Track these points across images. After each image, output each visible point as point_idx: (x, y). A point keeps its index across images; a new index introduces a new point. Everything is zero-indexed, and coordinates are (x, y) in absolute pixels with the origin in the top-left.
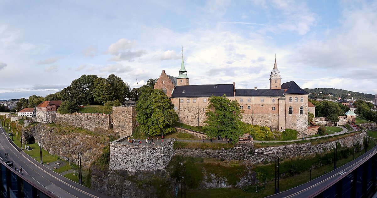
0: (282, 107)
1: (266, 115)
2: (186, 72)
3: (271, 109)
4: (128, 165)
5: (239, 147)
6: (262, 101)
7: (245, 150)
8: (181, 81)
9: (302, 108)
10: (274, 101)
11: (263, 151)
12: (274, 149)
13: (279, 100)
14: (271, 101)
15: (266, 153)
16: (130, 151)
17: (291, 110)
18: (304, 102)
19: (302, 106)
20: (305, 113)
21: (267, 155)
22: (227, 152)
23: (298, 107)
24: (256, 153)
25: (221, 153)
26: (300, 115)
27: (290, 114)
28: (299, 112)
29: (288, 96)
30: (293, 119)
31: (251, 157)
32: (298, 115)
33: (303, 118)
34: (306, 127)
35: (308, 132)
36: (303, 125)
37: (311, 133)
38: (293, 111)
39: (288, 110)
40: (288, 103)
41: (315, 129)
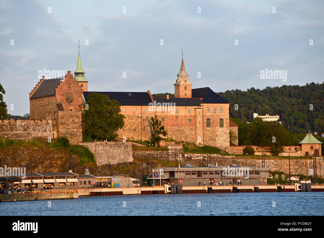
0: (199, 119)
1: (182, 128)
3: (187, 121)
4: (110, 160)
6: (177, 112)
8: (82, 85)
9: (221, 120)
10: (189, 112)
11: (191, 156)
12: (200, 156)
13: (195, 111)
14: (187, 112)
15: (194, 159)
16: (111, 147)
17: (208, 123)
18: (225, 113)
19: (222, 118)
20: (225, 126)
21: (195, 160)
22: (163, 155)
23: (217, 119)
24: (186, 157)
25: (159, 155)
26: (220, 129)
27: (208, 128)
28: (219, 125)
29: (205, 105)
30: (212, 134)
31: (182, 160)
32: (217, 129)
33: (223, 133)
34: (228, 144)
35: (231, 151)
36: (224, 142)
37: (234, 153)
38: (211, 123)
39: (206, 123)
40: (205, 115)
41: (239, 149)
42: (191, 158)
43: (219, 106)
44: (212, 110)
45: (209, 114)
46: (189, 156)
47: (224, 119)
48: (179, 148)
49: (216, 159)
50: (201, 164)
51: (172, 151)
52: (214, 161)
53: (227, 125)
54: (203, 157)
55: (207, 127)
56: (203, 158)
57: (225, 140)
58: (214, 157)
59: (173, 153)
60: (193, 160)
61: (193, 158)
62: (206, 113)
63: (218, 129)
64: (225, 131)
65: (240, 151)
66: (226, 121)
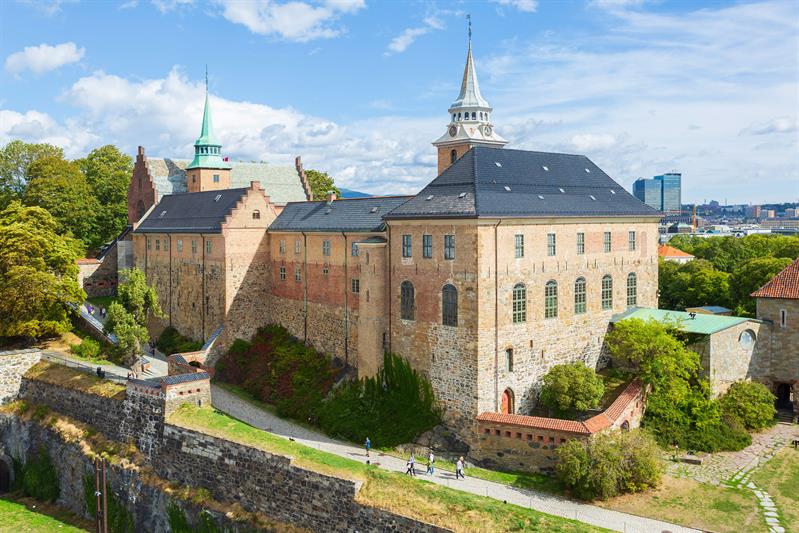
0: (367, 284)
1: (337, 313)
3: (350, 288)
6: (326, 248)
9: (450, 291)
14: (349, 252)
18: (462, 260)
19: (451, 281)
20: (463, 322)
21: (191, 458)
22: (108, 411)
23: (435, 287)
24: (166, 437)
25: (97, 411)
26: (443, 331)
27: (405, 322)
28: (441, 315)
29: (397, 227)
30: (418, 347)
31: (153, 446)
32: (435, 329)
33: (453, 353)
34: (470, 404)
35: (484, 439)
36: (458, 391)
37: (509, 452)
38: (416, 303)
39: (400, 300)
40: (397, 266)
41: (541, 438)
42: (179, 445)
43: (440, 228)
44: (416, 244)
45: (409, 262)
46: (177, 437)
47: (460, 289)
48: (155, 397)
49: (269, 474)
50: (209, 478)
51: (133, 402)
52: (259, 481)
53: (469, 317)
54: (221, 451)
55: (404, 317)
56: (220, 454)
57: (462, 385)
58: (261, 465)
59: (134, 410)
60: (185, 453)
61: (187, 446)
62: (400, 261)
63: (438, 332)
64: (461, 346)
65: (545, 448)
66: (466, 297)
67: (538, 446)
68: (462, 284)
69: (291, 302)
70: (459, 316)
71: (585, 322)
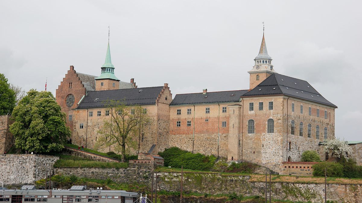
0: (233, 121)
1: (213, 136)
2: (114, 68)
3: (221, 125)
5: (134, 168)
6: (208, 111)
7: (141, 172)
8: (102, 84)
10: (224, 111)
14: (221, 111)
15: (169, 180)
17: (251, 127)
18: (276, 110)
19: (271, 118)
20: (276, 131)
21: (170, 182)
23: (264, 120)
26: (268, 135)
27: (250, 135)
28: (267, 130)
30: (256, 143)
32: (264, 135)
33: (272, 142)
34: (279, 159)
35: (284, 170)
36: (274, 155)
37: (293, 173)
38: (255, 127)
39: (247, 127)
40: (246, 114)
41: (304, 167)
43: (267, 99)
44: (256, 106)
45: (252, 112)
46: (162, 177)
53: (279, 129)
55: (249, 133)
57: (276, 153)
60: (167, 181)
62: (248, 112)
64: (275, 139)
65: (306, 170)
66: (278, 122)
67: (303, 170)
68: (276, 118)
69: (184, 136)
70: (275, 129)
71: (311, 141)
